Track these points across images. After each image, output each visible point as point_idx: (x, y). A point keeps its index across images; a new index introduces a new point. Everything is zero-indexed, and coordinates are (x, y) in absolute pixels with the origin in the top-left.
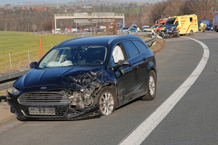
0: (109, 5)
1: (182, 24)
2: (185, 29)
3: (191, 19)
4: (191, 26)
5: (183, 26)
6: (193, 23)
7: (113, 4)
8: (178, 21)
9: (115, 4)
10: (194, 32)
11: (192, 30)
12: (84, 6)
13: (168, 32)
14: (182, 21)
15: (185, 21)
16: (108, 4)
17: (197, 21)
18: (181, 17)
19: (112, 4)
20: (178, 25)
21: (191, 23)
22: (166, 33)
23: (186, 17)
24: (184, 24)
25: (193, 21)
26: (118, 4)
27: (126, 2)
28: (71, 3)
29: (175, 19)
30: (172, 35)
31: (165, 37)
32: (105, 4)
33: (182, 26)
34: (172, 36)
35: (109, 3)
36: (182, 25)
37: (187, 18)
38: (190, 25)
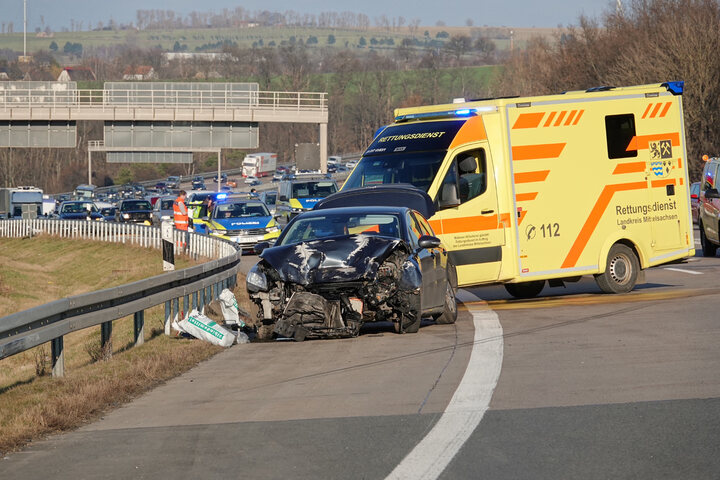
0: (338, 43)
1: (519, 178)
2: (553, 230)
3: (620, 134)
4: (619, 198)
5: (531, 196)
6: (641, 167)
7: (362, 42)
8: (480, 153)
9: (373, 41)
10: (646, 264)
11: (625, 243)
12: (184, 49)
13: (306, 267)
14: (519, 153)
15: (554, 150)
16: (332, 39)
17: (680, 152)
18: (516, 113)
19: (354, 40)
20: (483, 189)
21: (619, 170)
22: (289, 285)
23: (569, 108)
24: (541, 176)
25: (644, 155)
26: (391, 42)
27: (441, 29)
28: (110, 29)
29: (452, 128)
30: (357, 305)
31: (276, 328)
32: (313, 40)
33: (524, 205)
34: (349, 314)
35: (335, 33)
36: (525, 188)
37: (574, 118)
38: (608, 192)
